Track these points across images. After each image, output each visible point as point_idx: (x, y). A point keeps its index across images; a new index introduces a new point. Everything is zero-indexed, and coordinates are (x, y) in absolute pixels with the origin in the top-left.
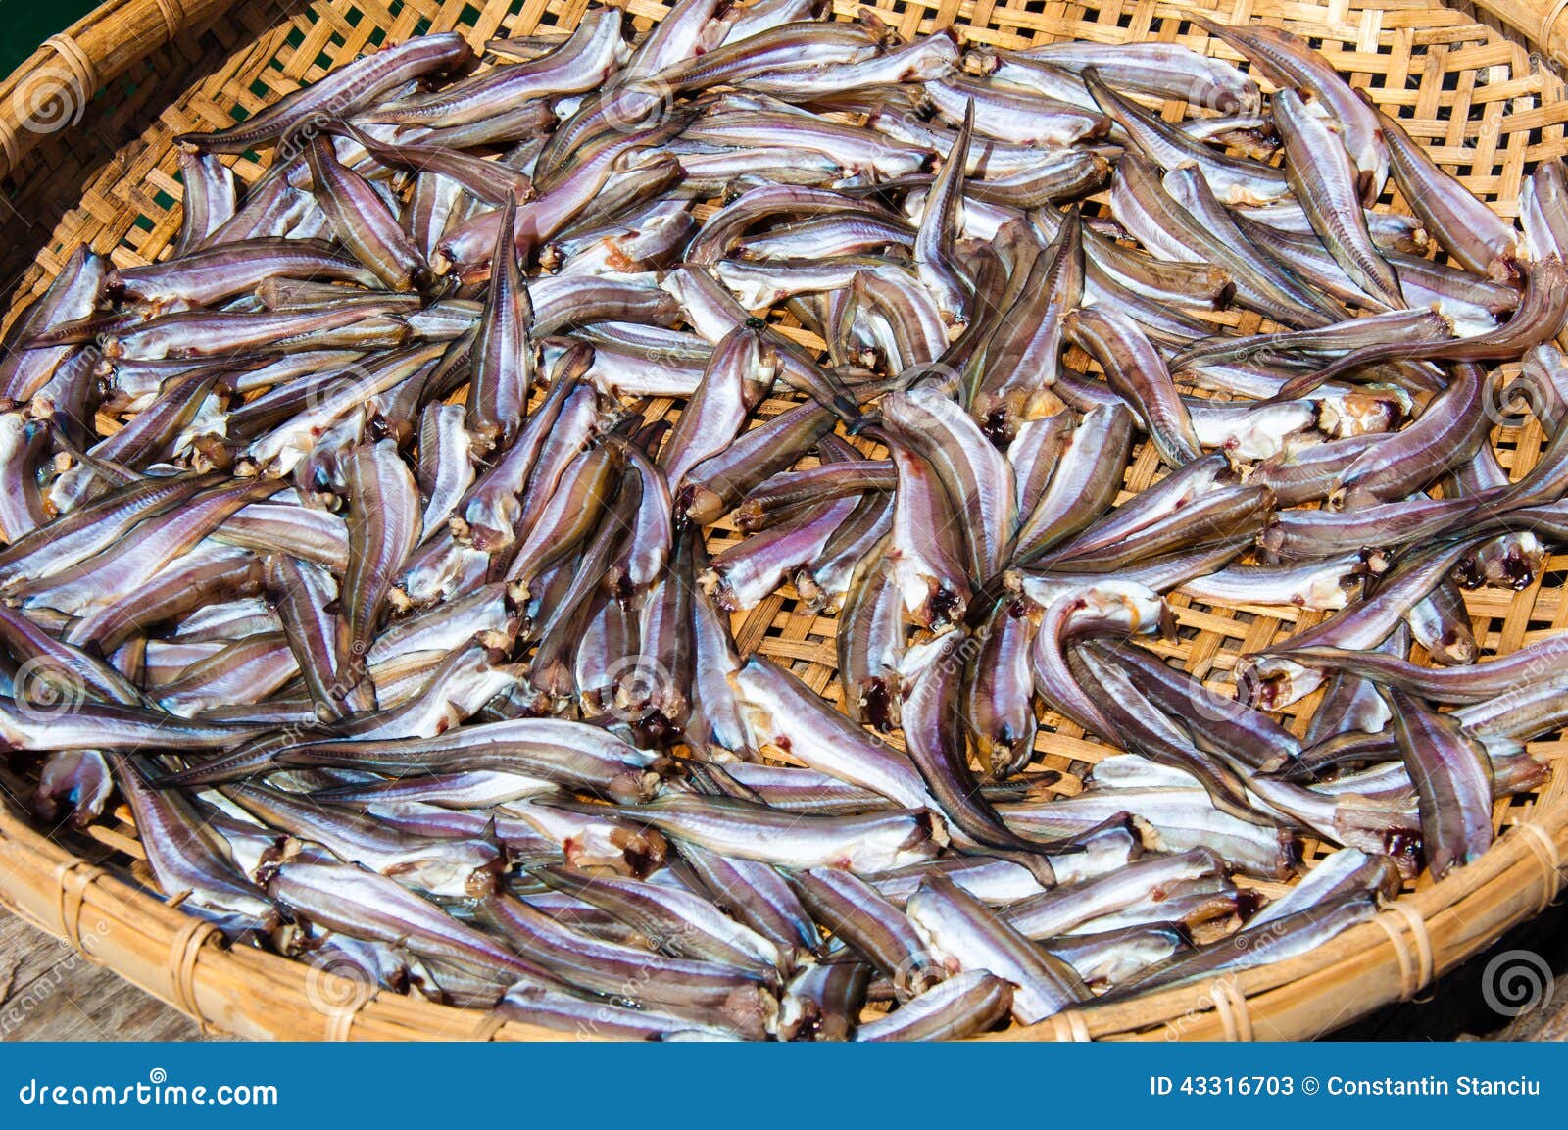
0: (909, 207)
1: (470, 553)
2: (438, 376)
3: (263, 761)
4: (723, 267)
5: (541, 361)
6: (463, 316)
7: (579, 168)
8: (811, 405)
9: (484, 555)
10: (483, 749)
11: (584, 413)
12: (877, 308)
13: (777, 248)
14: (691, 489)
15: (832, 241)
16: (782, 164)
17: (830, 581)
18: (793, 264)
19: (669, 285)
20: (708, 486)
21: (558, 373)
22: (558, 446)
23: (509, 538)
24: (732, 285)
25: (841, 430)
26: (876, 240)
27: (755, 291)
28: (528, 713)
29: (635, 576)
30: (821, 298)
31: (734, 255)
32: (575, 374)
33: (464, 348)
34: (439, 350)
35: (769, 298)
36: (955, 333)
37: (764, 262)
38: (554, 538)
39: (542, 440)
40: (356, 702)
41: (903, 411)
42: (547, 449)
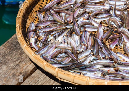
0: (110, 12)
1: (84, 47)
2: (71, 32)
3: (74, 67)
4: (95, 19)
5: (81, 29)
6: (71, 26)
7: (76, 11)
8: (109, 31)
9: (85, 47)
10: (95, 63)
11: (88, 33)
12: (112, 21)
13: (100, 17)
14: (103, 39)
15: (105, 16)
16: (96, 9)
17: (121, 45)
18: (101, 18)
19: (90, 21)
20: (104, 38)
21: (83, 30)
22: (87, 37)
23: (87, 45)
24: (96, 21)
25: (113, 33)
26: (109, 15)
27: (99, 21)
28: (98, 60)
29: (102, 47)
30: (105, 21)
31: (95, 18)
32: (85, 30)
33: (72, 29)
34: (70, 29)
35: (100, 22)
36: (121, 23)
37: (98, 18)
38: (91, 44)
39: (85, 36)
40: (79, 61)
41: (120, 30)
42: (86, 37)
